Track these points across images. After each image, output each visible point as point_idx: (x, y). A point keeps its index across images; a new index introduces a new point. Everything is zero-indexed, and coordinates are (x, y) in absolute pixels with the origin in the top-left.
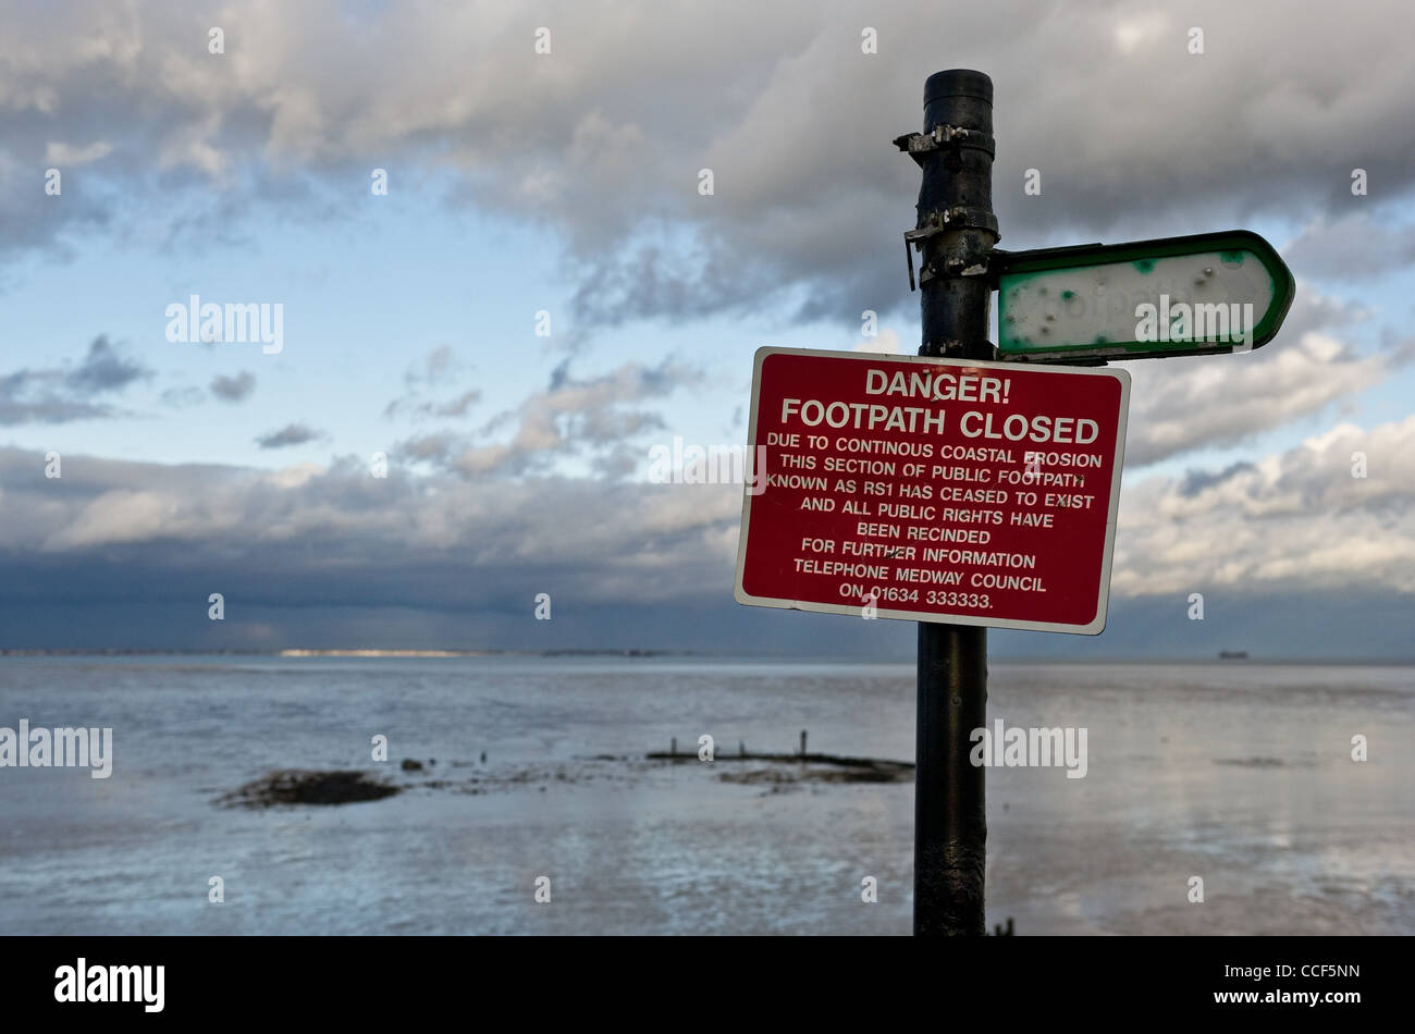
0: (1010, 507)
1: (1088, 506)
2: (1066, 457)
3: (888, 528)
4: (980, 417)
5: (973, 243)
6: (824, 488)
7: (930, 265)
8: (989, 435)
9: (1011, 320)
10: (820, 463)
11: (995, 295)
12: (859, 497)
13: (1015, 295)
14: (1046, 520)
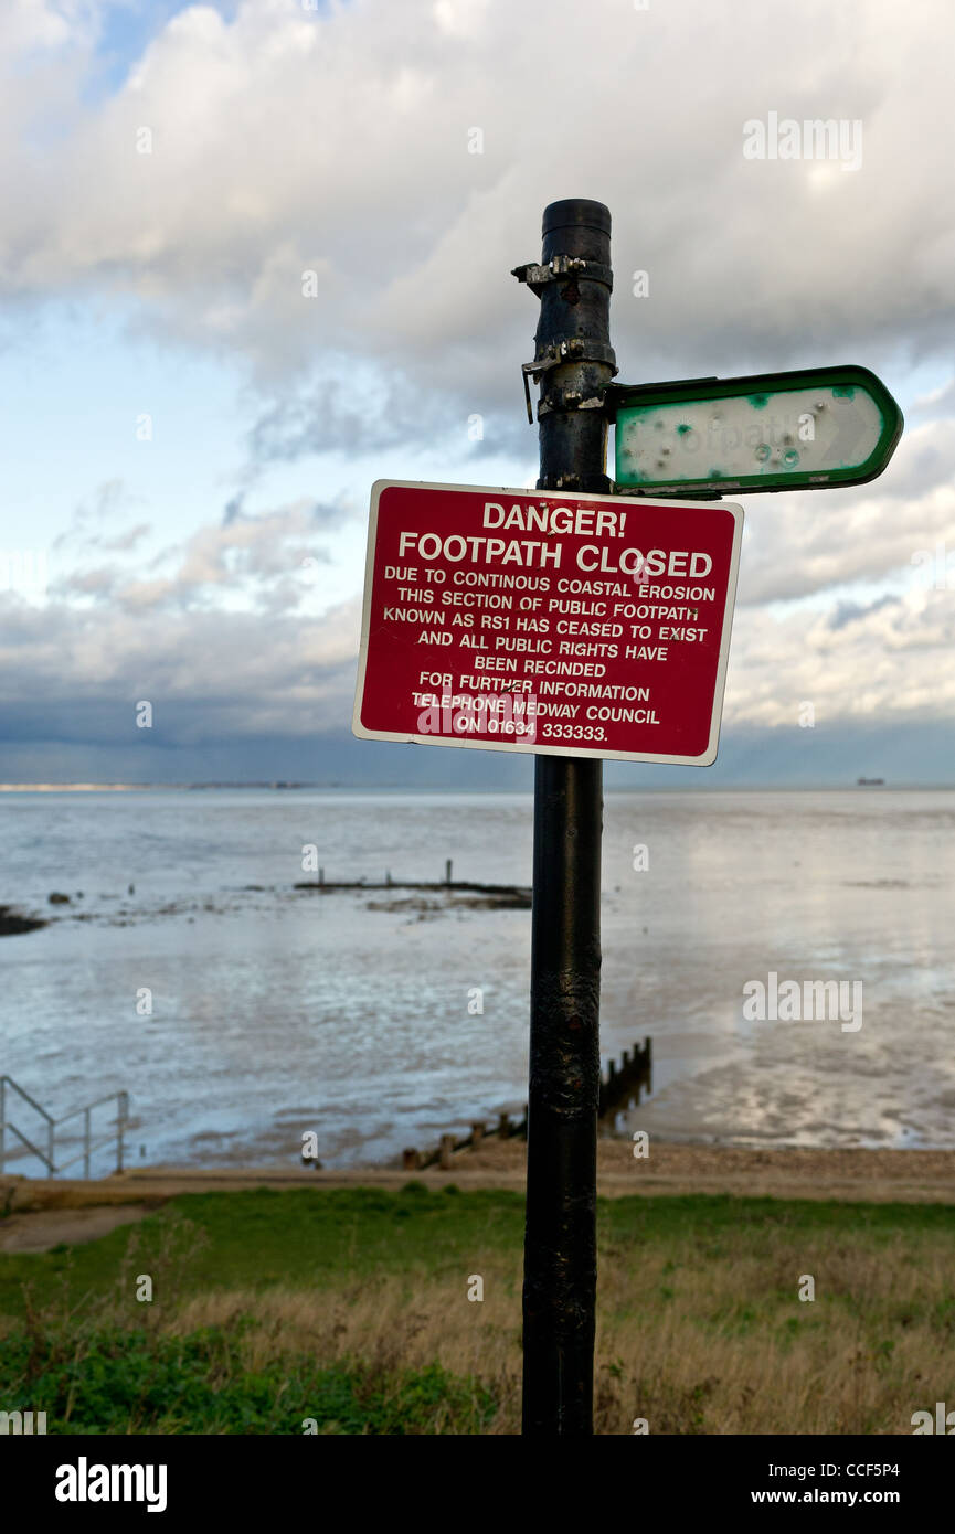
0: (625, 640)
1: (701, 640)
2: (680, 590)
3: (505, 662)
4: (596, 551)
5: (590, 376)
6: (442, 622)
7: (547, 398)
8: (604, 568)
9: (627, 454)
10: (438, 597)
11: (612, 428)
12: (477, 630)
13: (631, 429)
14: (660, 653)
